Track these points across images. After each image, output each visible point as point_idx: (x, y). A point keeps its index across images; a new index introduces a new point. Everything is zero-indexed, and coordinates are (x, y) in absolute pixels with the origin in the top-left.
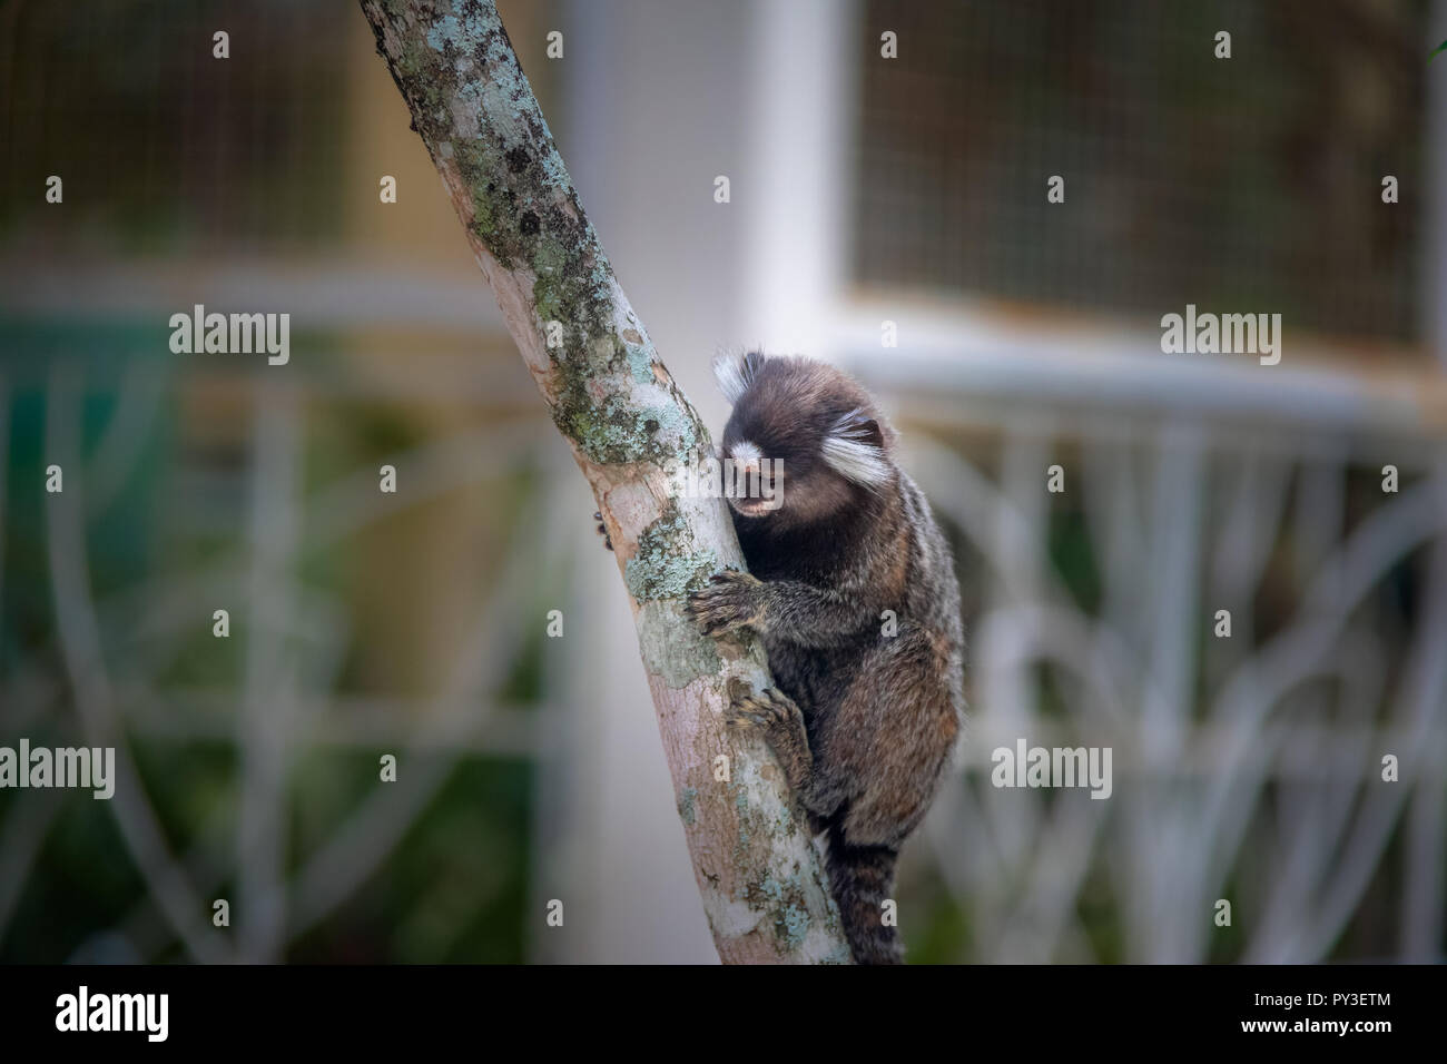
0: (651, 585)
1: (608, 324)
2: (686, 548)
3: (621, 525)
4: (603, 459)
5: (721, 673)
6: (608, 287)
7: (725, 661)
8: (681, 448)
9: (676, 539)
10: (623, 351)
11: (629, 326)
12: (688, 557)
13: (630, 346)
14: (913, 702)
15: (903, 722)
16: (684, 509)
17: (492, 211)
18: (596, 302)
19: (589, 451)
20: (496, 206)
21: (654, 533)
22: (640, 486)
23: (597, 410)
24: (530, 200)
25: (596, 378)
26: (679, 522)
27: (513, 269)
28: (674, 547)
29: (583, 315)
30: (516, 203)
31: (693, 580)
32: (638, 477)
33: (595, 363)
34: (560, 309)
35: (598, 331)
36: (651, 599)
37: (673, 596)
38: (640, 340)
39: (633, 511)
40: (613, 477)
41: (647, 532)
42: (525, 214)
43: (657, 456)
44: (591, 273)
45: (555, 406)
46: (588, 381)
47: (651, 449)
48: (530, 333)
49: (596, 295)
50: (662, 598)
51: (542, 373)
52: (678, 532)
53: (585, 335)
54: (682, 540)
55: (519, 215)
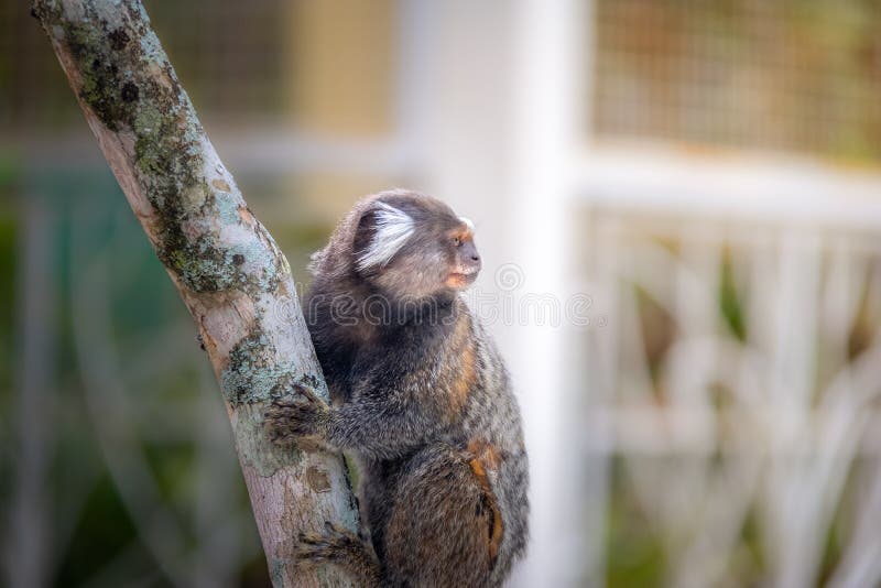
0: (241, 391)
1: (200, 175)
2: (270, 361)
3: (215, 342)
4: (199, 288)
5: (301, 464)
6: (199, 144)
7: (304, 453)
8: (264, 277)
9: (261, 353)
10: (213, 197)
11: (217, 177)
12: (272, 368)
13: (219, 193)
14: (444, 513)
15: (438, 531)
16: (267, 329)
17: (98, 83)
18: (189, 157)
19: (187, 281)
20: (101, 78)
21: (242, 348)
22: (230, 311)
23: (192, 247)
24: (129, 73)
25: (191, 220)
26: (263, 339)
27: (117, 131)
28: (260, 360)
29: (177, 168)
30: (118, 75)
31: (276, 387)
32: (228, 303)
33: (188, 209)
34: (158, 164)
35: (191, 181)
36: (242, 403)
37: (260, 401)
38: (228, 189)
39: (225, 330)
40: (206, 302)
41: (237, 348)
42: (126, 85)
43: (243, 284)
44: (183, 133)
45: (158, 245)
46: (184, 223)
47: (237, 279)
48: (134, 185)
49: (188, 152)
50: (251, 403)
51: (146, 217)
52: (263, 347)
53: (180, 185)
54: (266, 354)
55: (121, 86)
